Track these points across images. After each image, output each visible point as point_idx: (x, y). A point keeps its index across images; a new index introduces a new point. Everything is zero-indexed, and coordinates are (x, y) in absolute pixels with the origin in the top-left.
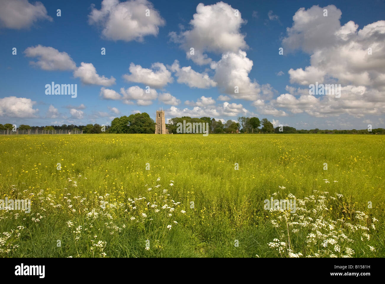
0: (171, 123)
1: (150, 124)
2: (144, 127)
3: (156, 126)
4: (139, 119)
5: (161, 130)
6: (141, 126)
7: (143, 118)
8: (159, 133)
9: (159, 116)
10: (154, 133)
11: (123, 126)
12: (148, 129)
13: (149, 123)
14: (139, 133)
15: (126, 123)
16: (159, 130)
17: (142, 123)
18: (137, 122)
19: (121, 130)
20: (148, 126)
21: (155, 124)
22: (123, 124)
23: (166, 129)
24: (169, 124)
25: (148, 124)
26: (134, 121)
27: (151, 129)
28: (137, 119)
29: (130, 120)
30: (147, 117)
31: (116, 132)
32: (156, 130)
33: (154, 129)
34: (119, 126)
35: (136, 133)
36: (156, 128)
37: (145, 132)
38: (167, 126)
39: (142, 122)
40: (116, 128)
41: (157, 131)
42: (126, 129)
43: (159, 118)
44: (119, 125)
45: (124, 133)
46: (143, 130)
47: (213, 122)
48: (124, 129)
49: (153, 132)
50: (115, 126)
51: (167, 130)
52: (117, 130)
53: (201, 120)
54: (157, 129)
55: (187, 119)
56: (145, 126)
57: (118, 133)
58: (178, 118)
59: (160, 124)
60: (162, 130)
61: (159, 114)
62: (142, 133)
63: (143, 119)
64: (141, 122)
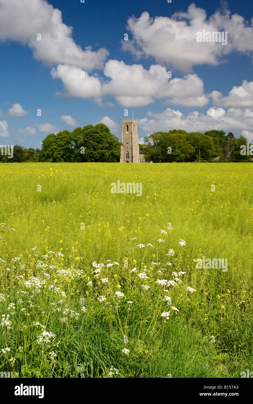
0: (150, 143)
1: (111, 144)
2: (100, 151)
3: (122, 147)
4: (91, 136)
5: (130, 155)
6: (95, 149)
7: (98, 133)
8: (127, 162)
9: (128, 130)
10: (118, 161)
11: (63, 150)
12: (107, 154)
13: (108, 143)
14: (92, 161)
15: (68, 143)
16: (128, 156)
17: (97, 144)
18: (86, 141)
19: (59, 156)
20: (107, 148)
21: (121, 144)
22: (63, 146)
23: (140, 153)
24: (145, 145)
25: (107, 145)
26: (81, 138)
27: (112, 154)
28: (88, 137)
29: (75, 139)
30: (104, 133)
31: (51, 159)
32: (121, 156)
33: (118, 154)
34: (56, 149)
35: (87, 162)
36: (122, 153)
37: (102, 159)
38: (142, 150)
39: (97, 142)
40: (51, 153)
41: (124, 157)
42: (68, 155)
43: (127, 133)
44: (56, 146)
45: (66, 161)
46: (98, 156)
47: (229, 139)
48: (64, 155)
49: (117, 159)
50: (50, 149)
51: (142, 155)
52: (53, 157)
53: (206, 136)
54: (124, 154)
55: (180, 134)
56: (102, 149)
57: (54, 161)
58: (161, 133)
59: (130, 144)
60: (134, 155)
61: (127, 126)
62: (96, 161)
63: (98, 135)
64: (94, 141)
